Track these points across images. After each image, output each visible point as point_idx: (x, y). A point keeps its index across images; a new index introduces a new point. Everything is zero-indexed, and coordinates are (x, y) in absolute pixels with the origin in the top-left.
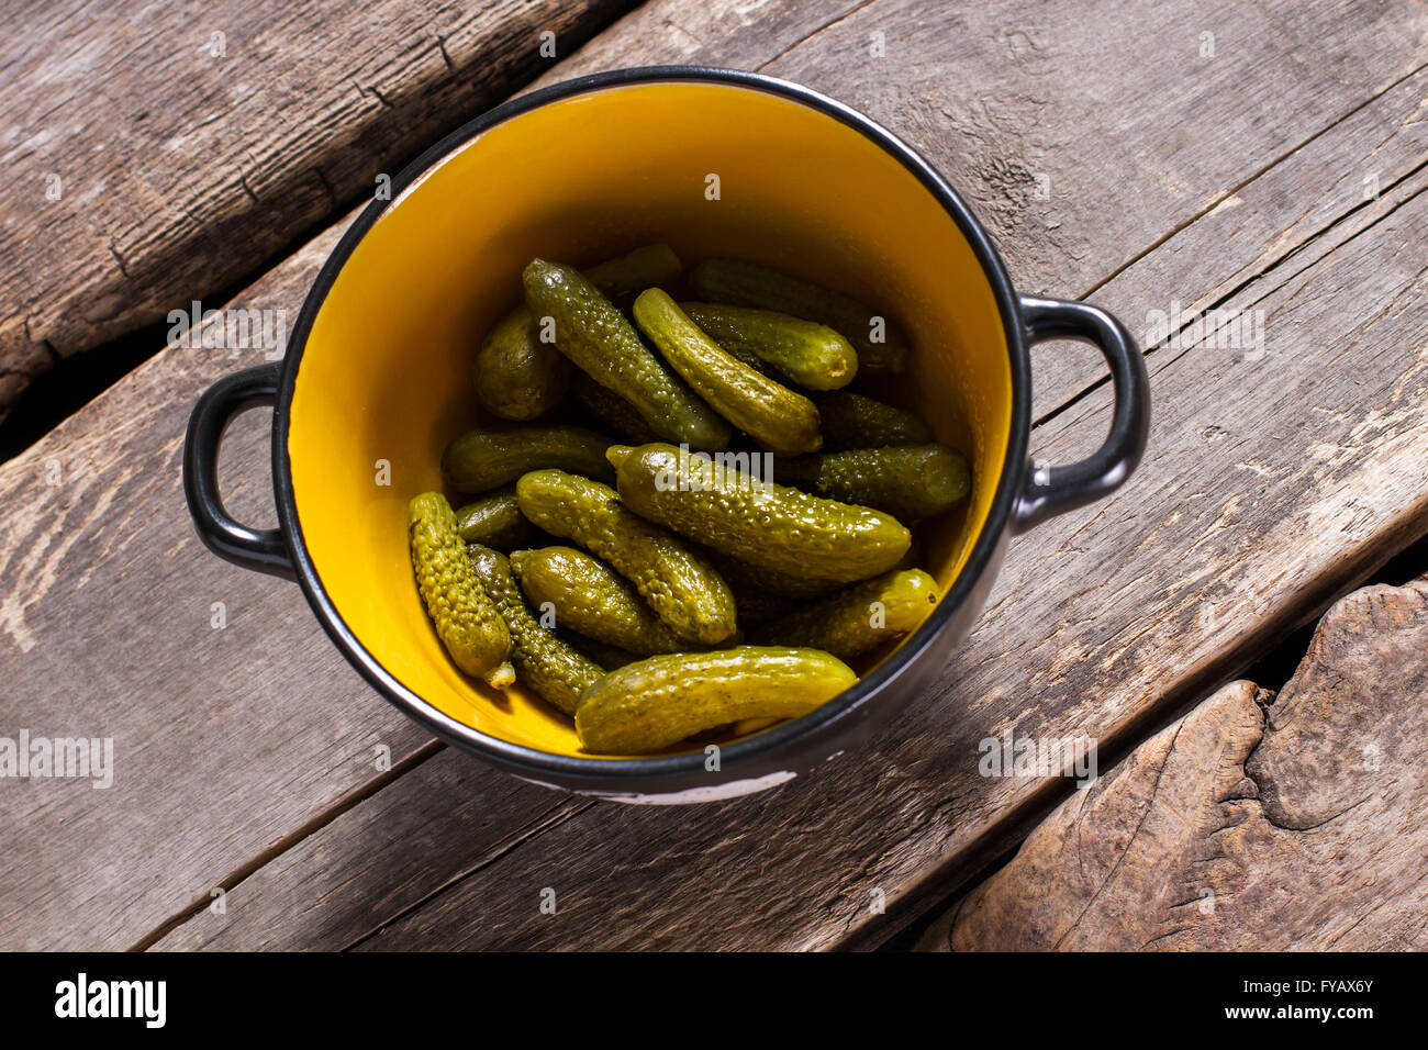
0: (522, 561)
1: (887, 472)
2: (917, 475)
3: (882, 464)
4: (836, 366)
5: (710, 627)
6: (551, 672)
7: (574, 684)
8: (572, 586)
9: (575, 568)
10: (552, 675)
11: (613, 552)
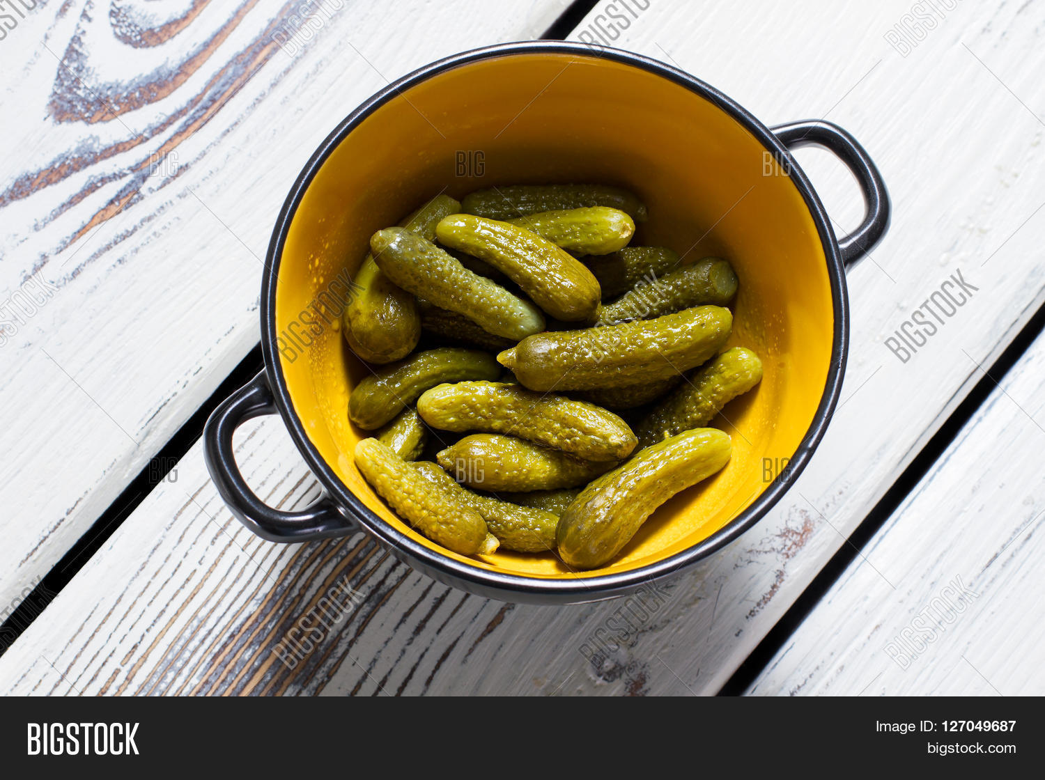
0: (449, 456)
1: (683, 290)
2: (707, 284)
3: (676, 287)
4: (624, 229)
5: (624, 445)
6: (514, 526)
7: (535, 527)
8: (498, 459)
9: (494, 446)
10: (516, 527)
11: (518, 424)
